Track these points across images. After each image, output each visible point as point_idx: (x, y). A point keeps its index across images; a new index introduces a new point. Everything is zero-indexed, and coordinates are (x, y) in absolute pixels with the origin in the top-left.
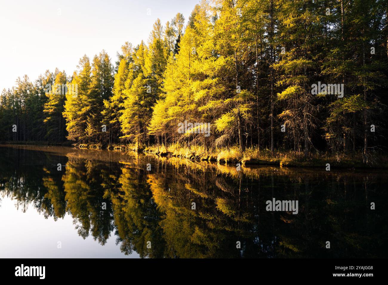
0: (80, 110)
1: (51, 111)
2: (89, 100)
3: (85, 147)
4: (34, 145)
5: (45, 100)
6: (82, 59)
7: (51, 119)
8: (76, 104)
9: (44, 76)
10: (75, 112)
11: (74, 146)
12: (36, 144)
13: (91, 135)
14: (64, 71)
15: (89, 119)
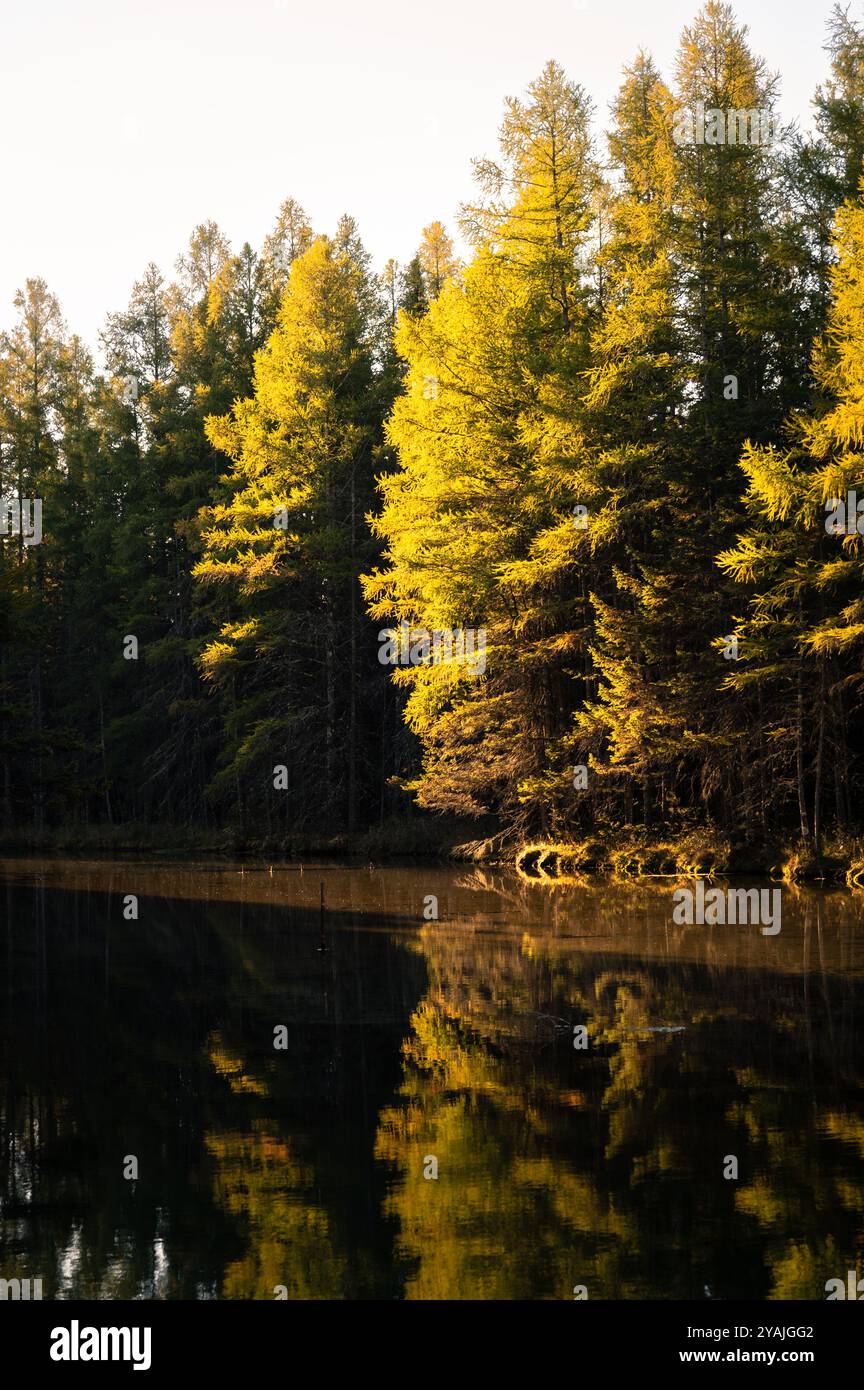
0: (520, 549)
1: (259, 566)
2: (608, 458)
3: (569, 867)
4: (116, 859)
5: (196, 476)
6: (528, 102)
7: (262, 636)
8: (476, 501)
9: (173, 277)
10: (480, 568)
11: (470, 859)
12: (136, 850)
13: (629, 758)
14: (348, 225)
15: (606, 619)
